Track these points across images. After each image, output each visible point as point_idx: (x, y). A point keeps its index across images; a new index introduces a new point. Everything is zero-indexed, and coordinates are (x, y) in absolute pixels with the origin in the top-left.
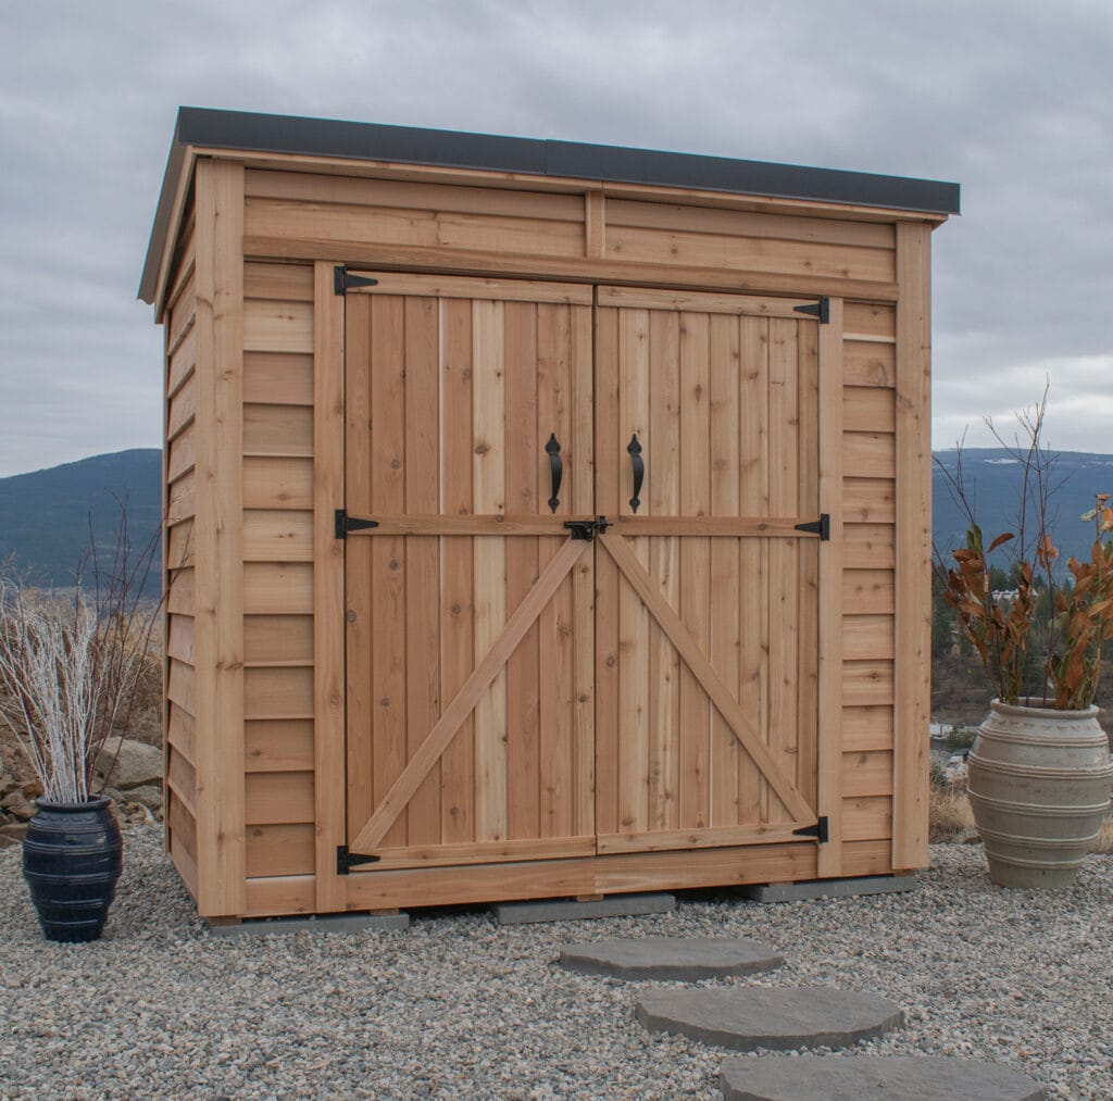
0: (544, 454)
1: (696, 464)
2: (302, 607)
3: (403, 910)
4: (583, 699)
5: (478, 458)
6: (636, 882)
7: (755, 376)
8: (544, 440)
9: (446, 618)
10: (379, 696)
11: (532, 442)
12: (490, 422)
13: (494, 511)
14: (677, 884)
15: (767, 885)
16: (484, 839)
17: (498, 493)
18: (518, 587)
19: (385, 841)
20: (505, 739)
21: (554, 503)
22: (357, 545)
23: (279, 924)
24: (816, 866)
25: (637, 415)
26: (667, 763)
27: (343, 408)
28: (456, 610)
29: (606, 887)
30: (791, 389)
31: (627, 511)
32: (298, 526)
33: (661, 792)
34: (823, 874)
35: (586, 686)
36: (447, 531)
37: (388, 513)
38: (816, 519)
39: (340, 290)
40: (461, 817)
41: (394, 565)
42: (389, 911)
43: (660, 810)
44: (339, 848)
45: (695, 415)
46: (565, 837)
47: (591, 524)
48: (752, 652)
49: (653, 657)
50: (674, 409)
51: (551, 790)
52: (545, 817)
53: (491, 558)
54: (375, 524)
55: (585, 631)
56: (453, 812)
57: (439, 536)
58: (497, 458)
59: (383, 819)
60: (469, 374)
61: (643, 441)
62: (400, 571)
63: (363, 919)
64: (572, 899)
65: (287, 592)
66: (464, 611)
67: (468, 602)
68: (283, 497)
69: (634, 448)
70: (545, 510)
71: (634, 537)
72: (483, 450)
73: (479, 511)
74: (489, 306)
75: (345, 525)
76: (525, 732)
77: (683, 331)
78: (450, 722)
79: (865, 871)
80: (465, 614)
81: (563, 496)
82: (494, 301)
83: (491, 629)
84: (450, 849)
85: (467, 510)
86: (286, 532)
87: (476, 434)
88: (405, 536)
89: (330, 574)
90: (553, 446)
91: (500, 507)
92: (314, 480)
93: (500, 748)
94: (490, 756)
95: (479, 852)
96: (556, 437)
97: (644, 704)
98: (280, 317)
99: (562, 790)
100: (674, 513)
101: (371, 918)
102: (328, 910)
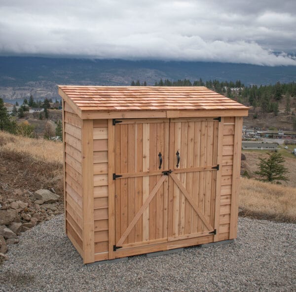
0: (158, 157)
1: (191, 157)
2: (106, 195)
3: (126, 257)
4: (165, 209)
5: (144, 159)
7: (204, 135)
8: (158, 154)
9: (137, 194)
10: (122, 213)
11: (156, 155)
12: (146, 151)
13: (147, 171)
14: (184, 246)
15: (203, 244)
16: (144, 241)
17: (148, 166)
18: (152, 187)
19: (123, 243)
20: (149, 219)
21: (160, 168)
22: (118, 181)
23: (101, 262)
24: (213, 239)
25: (178, 146)
26: (183, 221)
27: (115, 151)
28: (139, 193)
29: (169, 248)
30: (212, 137)
31: (176, 168)
32: (105, 178)
33: (181, 227)
34: (215, 241)
35: (166, 206)
36: (137, 176)
37: (125, 174)
38: (216, 166)
39: (114, 124)
41: (125, 184)
42: (124, 257)
43: (181, 231)
44: (114, 246)
45: (191, 145)
46: (161, 239)
47: (168, 172)
48: (202, 196)
49: (180, 199)
50: (186, 144)
51: (158, 229)
52: (157, 234)
53: (146, 181)
54: (122, 176)
55: (166, 195)
56: (138, 236)
57: (135, 177)
58: (148, 159)
59: (123, 239)
60: (142, 140)
61: (179, 152)
62: (127, 185)
63: (118, 259)
64: (162, 251)
65: (103, 192)
67: (141, 191)
68: (101, 172)
69: (178, 154)
70: (158, 169)
71: (177, 174)
72: (145, 157)
73: (144, 171)
74: (147, 125)
75: (115, 177)
76: (153, 217)
77: (189, 126)
78: (138, 217)
79: (223, 239)
80: (140, 194)
81: (162, 166)
82: (148, 123)
83: (146, 196)
84: (137, 243)
85: (141, 171)
86: (102, 179)
87: (143, 154)
88: (128, 178)
89: (112, 188)
90: (160, 155)
91: (148, 169)
92: (108, 167)
93: (148, 221)
94: (146, 222)
95: (143, 244)
96: (161, 153)
97: (178, 209)
98: (100, 131)
99: (161, 229)
100: (186, 168)
101: (120, 259)
102: (111, 258)
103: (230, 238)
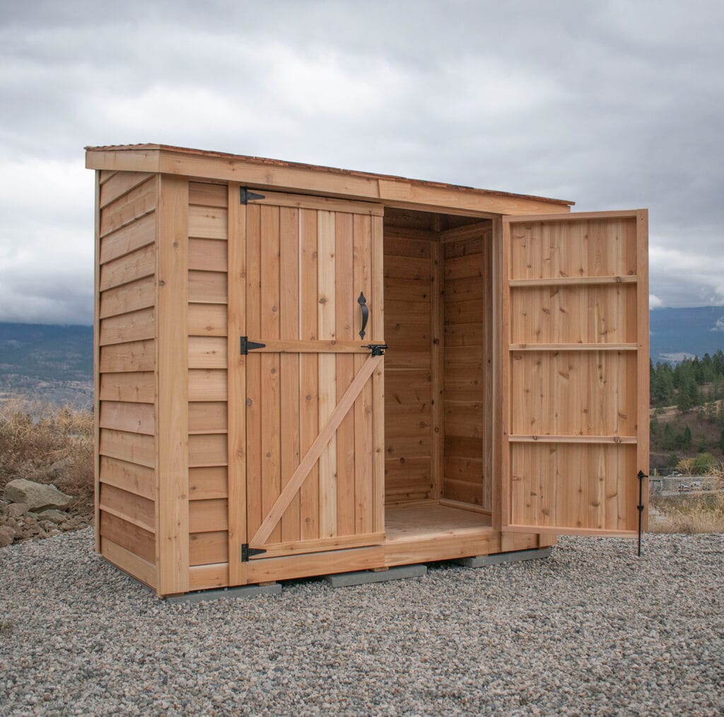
0: (357, 305)
2: (221, 396)
3: (278, 582)
4: (378, 451)
5: (321, 306)
6: (407, 558)
8: (357, 296)
9: (303, 403)
10: (265, 451)
11: (350, 297)
12: (327, 287)
13: (329, 338)
14: (427, 559)
15: (474, 557)
16: (325, 537)
17: (332, 328)
18: (343, 385)
19: (269, 540)
20: (336, 476)
21: (362, 334)
22: (253, 358)
23: (207, 594)
24: (500, 545)
27: (244, 274)
28: (308, 398)
29: (392, 561)
32: (218, 346)
34: (504, 550)
35: (380, 443)
36: (304, 350)
37: (271, 339)
39: (244, 202)
40: (311, 523)
41: (273, 371)
42: (270, 583)
44: (243, 545)
46: (368, 534)
51: (361, 505)
52: (358, 521)
53: (328, 365)
54: (264, 346)
55: (380, 410)
56: (307, 520)
57: (299, 353)
58: (331, 305)
59: (268, 526)
60: (316, 255)
62: (277, 374)
63: (255, 588)
64: (371, 570)
65: (212, 387)
66: (314, 399)
67: (315, 394)
68: (209, 328)
70: (358, 338)
72: (324, 301)
73: (321, 338)
74: (327, 213)
75: (247, 346)
76: (347, 471)
78: (307, 465)
79: (525, 547)
80: (314, 400)
81: (368, 330)
82: (330, 211)
83: (330, 411)
84: (305, 543)
85: (315, 337)
86: (211, 350)
87: (320, 292)
88: (280, 353)
89: (237, 376)
90: (362, 300)
91: (333, 336)
92: (227, 318)
93: (333, 481)
94: (328, 485)
95: (323, 544)
96: (364, 294)
98: (208, 216)
99: (367, 505)
101: (260, 588)
102: (236, 584)
103: (541, 545)
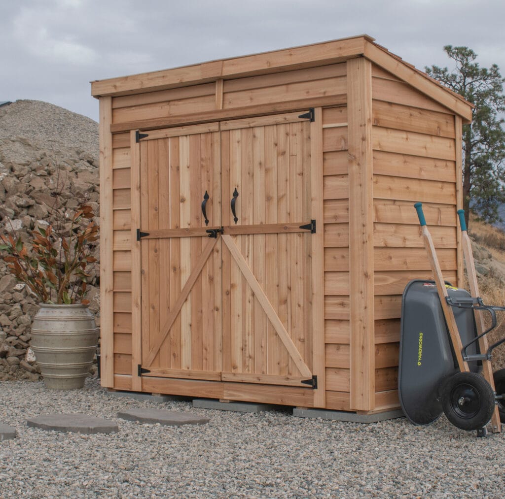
1: (260, 199)
2: (128, 268)
3: (162, 395)
4: (217, 310)
5: (181, 204)
6: (239, 396)
7: (284, 153)
8: (204, 194)
9: (172, 272)
10: (151, 305)
11: (200, 195)
12: (185, 188)
13: (187, 226)
16: (184, 368)
17: (188, 219)
18: (195, 259)
19: (152, 365)
20: (191, 325)
21: (207, 222)
22: (145, 242)
24: (313, 401)
25: (237, 178)
26: (250, 339)
27: (139, 188)
28: (175, 269)
29: (228, 396)
30: (299, 158)
31: (233, 224)
32: (129, 236)
33: (247, 355)
34: (316, 406)
35: (218, 304)
36: (173, 236)
37: (152, 229)
38: (309, 222)
40: (177, 357)
41: (156, 251)
43: (247, 364)
44: (139, 365)
45: (259, 174)
46: (211, 371)
47: (218, 231)
48: (284, 289)
49: (244, 291)
50: (251, 174)
51: (206, 349)
52: (204, 361)
53: (186, 247)
54: (149, 234)
55: (218, 279)
56: (174, 355)
57: (169, 238)
58: (188, 203)
59: (152, 355)
60: (178, 168)
61: (239, 191)
62: (158, 253)
63: (149, 396)
64: (218, 400)
67: (179, 266)
68: (125, 225)
69: (236, 194)
70: (204, 225)
71: (236, 235)
72: (183, 200)
73: (182, 227)
74: (185, 138)
76: (197, 323)
77: (254, 136)
80: (178, 270)
81: (210, 218)
82: (186, 136)
83: (186, 276)
85: (178, 227)
86: (126, 239)
87: (181, 194)
88: (159, 239)
89: (136, 255)
90: (206, 197)
91: (189, 225)
92: (131, 218)
93: (189, 329)
94: (186, 332)
95: (182, 373)
96: (208, 192)
97: (240, 314)
98: (124, 154)
99: (210, 350)
100: (251, 224)
101: (152, 396)
